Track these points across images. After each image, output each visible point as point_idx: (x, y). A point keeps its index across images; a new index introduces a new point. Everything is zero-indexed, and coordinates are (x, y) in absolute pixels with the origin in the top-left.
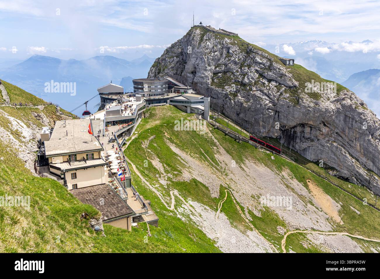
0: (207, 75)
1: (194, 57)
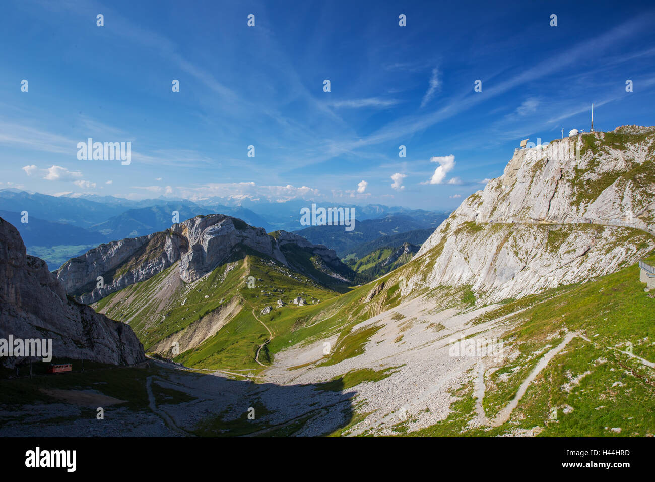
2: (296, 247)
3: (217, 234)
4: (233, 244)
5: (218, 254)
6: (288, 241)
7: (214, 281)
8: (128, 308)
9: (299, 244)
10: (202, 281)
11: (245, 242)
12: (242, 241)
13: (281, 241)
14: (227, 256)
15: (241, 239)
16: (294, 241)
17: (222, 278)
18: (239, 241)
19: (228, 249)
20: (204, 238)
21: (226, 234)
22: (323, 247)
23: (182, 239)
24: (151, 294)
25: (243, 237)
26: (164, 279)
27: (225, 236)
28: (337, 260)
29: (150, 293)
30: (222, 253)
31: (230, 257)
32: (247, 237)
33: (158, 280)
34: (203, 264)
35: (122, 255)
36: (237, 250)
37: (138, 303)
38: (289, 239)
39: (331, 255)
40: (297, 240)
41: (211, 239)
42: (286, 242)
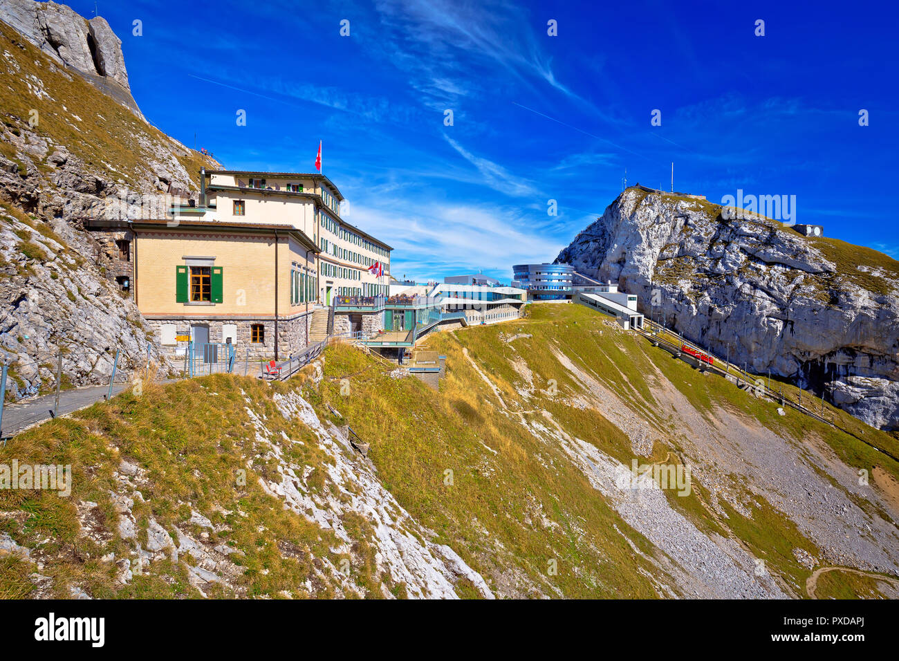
0: (645, 262)
1: (622, 235)
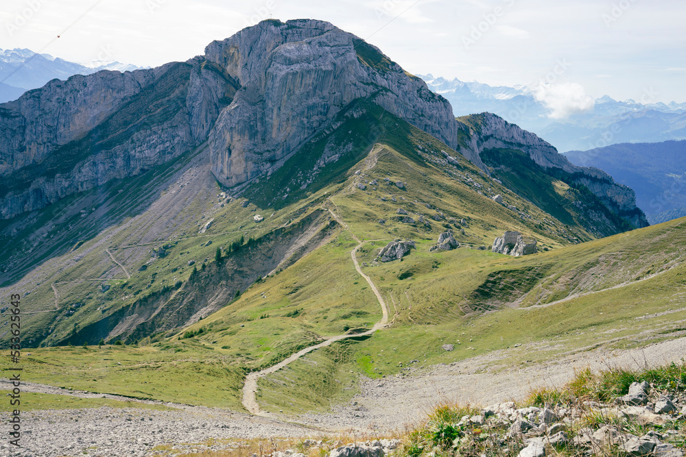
2: (527, 162)
3: (305, 65)
4: (347, 100)
5: (305, 120)
6: (505, 142)
7: (283, 184)
8: (91, 229)
9: (532, 157)
10: (258, 181)
11: (379, 100)
12: (374, 95)
13: (487, 138)
14: (328, 128)
15: (371, 89)
16: (520, 145)
17: (306, 178)
18: (364, 94)
19: (334, 111)
20: (270, 70)
21: (330, 68)
22: (599, 177)
23: (227, 81)
24: (142, 202)
25: (376, 86)
26: (177, 171)
27: (327, 73)
28: (637, 216)
29: (140, 200)
30: (316, 118)
31: (334, 131)
32: (387, 90)
33: (165, 175)
34: (263, 140)
35: (96, 112)
36: (355, 115)
37: (112, 219)
38: (508, 140)
39: (620, 200)
40: (529, 147)
41: (288, 74)
42: (499, 145)
